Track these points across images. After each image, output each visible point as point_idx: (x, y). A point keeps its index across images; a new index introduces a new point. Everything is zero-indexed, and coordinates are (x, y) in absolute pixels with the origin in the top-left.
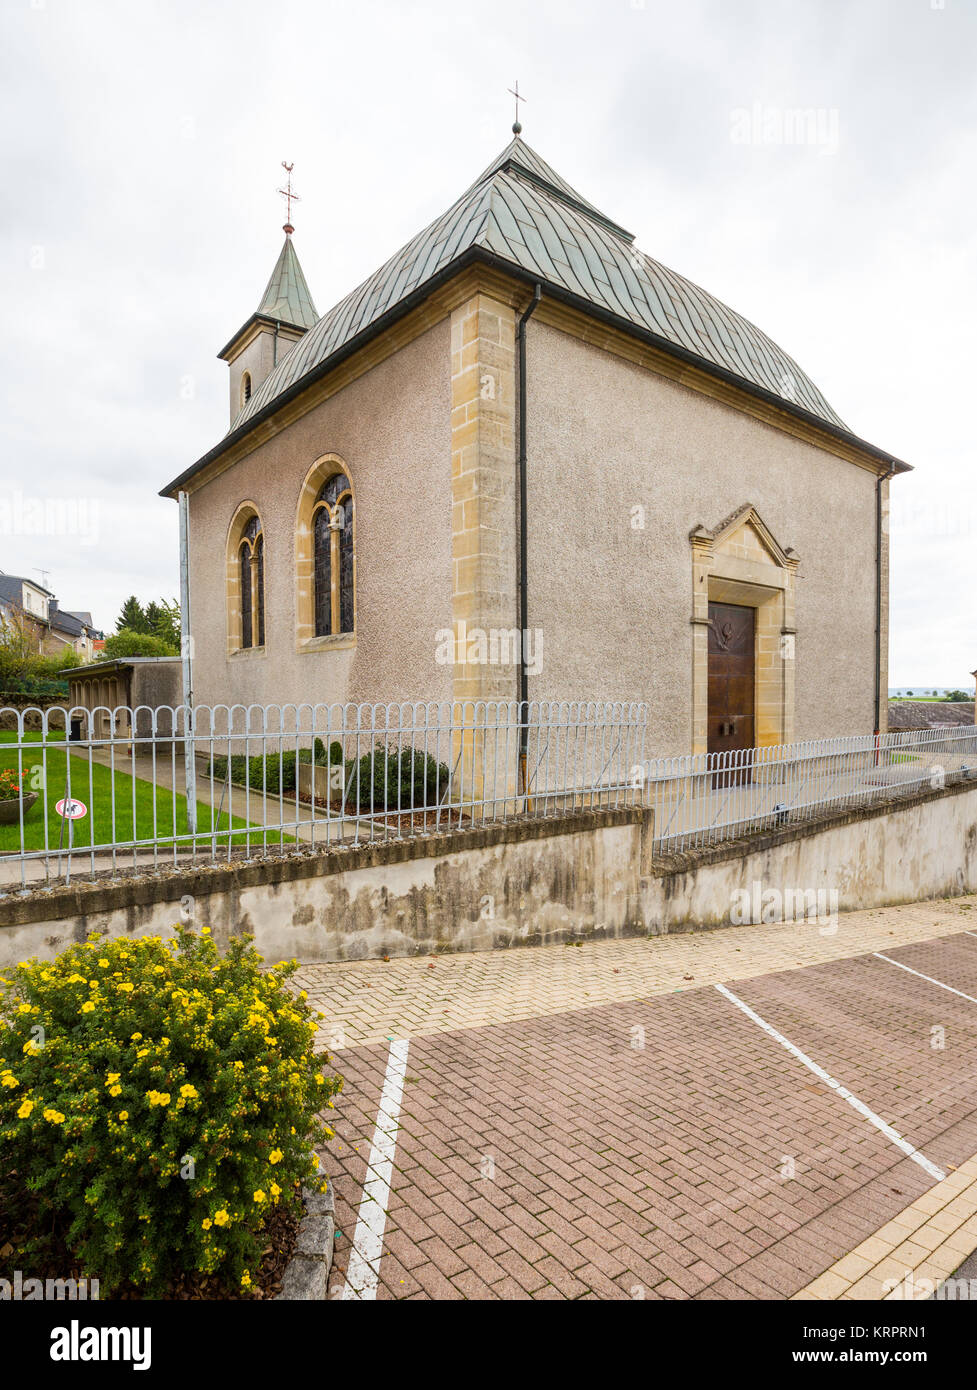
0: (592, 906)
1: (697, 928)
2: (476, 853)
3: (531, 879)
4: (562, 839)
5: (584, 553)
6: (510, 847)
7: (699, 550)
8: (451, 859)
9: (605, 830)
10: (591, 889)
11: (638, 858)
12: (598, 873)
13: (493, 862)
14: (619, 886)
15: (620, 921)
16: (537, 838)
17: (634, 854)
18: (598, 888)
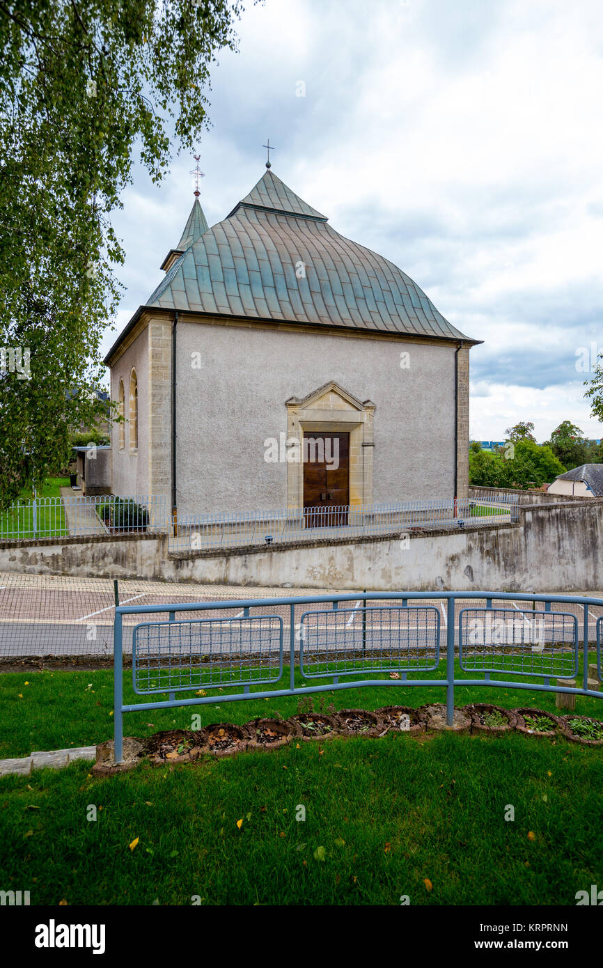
0: (135, 568)
1: (196, 582)
2: (80, 545)
3: (105, 555)
4: (120, 543)
5: (213, 420)
6: (95, 544)
7: (291, 410)
8: (69, 546)
9: (142, 541)
10: (135, 561)
11: (161, 553)
12: (138, 556)
13: (87, 548)
14: (149, 562)
15: (150, 574)
16: (107, 542)
17: (158, 551)
18: (138, 562)
